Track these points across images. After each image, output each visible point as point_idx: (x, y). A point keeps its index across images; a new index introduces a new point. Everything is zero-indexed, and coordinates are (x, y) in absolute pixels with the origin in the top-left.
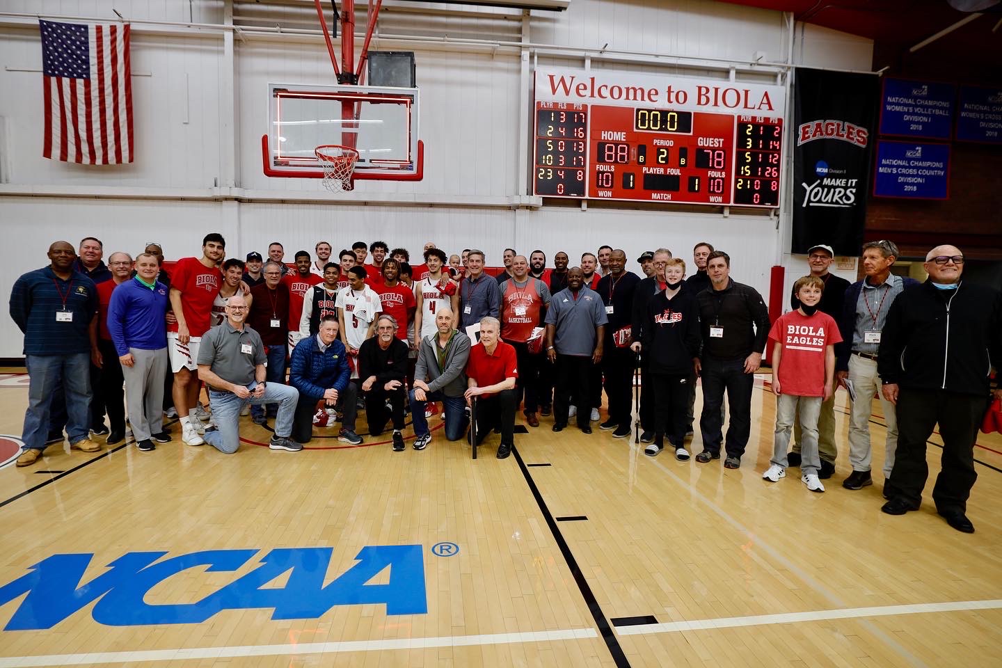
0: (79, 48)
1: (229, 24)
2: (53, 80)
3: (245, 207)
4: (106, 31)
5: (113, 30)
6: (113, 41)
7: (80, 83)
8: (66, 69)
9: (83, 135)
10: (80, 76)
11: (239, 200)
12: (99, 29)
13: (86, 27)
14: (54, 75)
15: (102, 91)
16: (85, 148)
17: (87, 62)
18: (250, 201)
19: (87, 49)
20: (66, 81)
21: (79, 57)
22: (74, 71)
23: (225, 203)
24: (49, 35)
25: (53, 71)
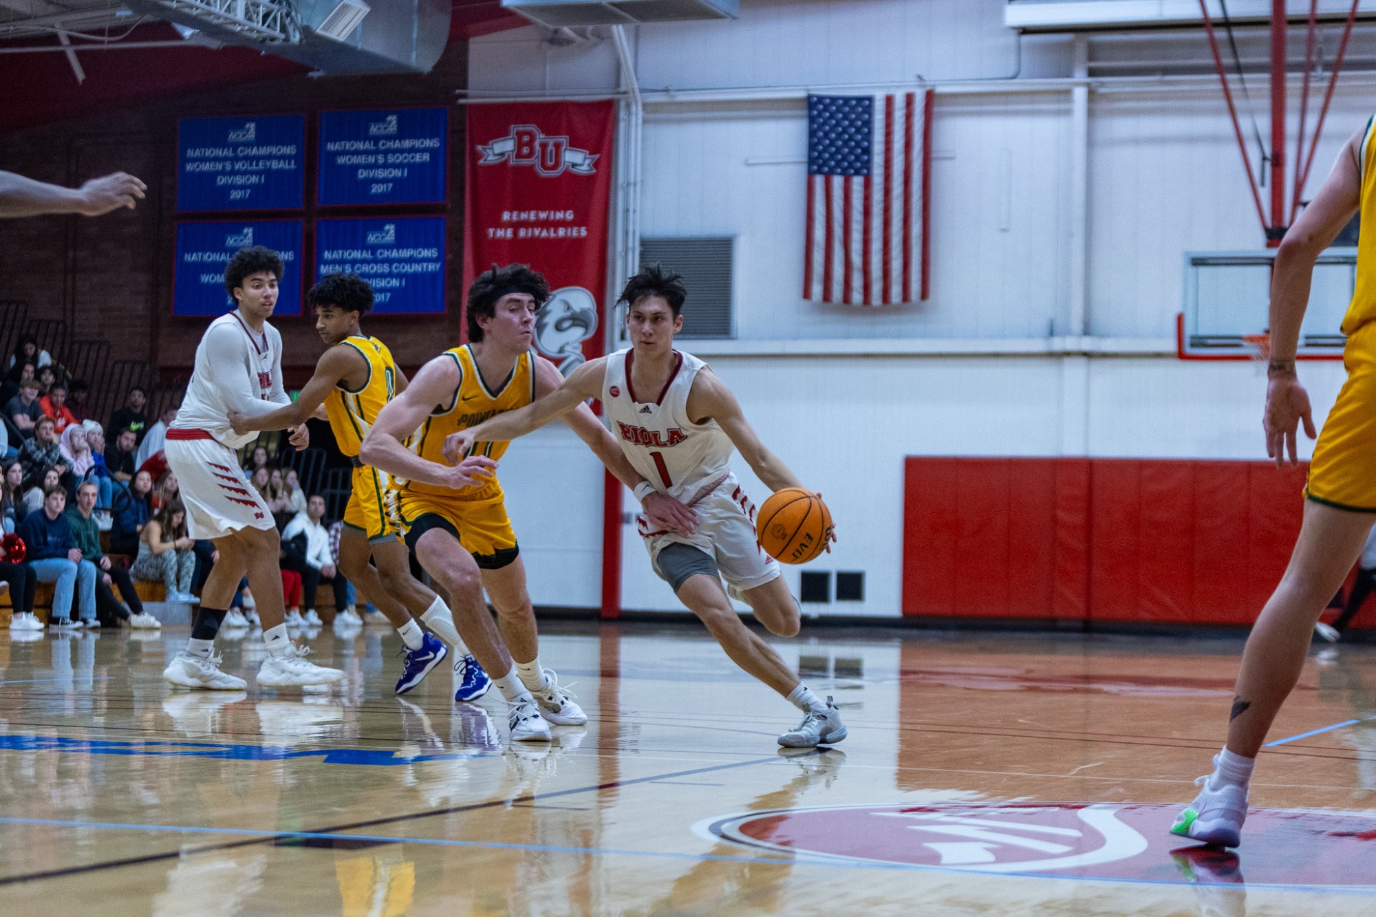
0: (858, 131)
1: (1080, 76)
2: (819, 181)
3: (1097, 365)
4: (899, 103)
5: (909, 99)
6: (909, 116)
7: (857, 182)
8: (838, 163)
9: (857, 259)
10: (857, 173)
11: (1087, 355)
12: (889, 100)
13: (870, 99)
14: (819, 172)
15: (887, 192)
16: (857, 281)
17: (868, 151)
18: (1104, 356)
19: (870, 133)
20: (838, 181)
21: (858, 144)
22: (851, 165)
23: (1067, 361)
24: (819, 115)
25: (820, 167)
